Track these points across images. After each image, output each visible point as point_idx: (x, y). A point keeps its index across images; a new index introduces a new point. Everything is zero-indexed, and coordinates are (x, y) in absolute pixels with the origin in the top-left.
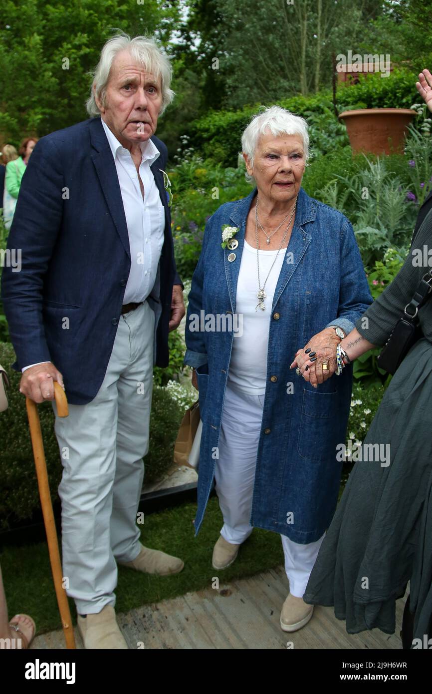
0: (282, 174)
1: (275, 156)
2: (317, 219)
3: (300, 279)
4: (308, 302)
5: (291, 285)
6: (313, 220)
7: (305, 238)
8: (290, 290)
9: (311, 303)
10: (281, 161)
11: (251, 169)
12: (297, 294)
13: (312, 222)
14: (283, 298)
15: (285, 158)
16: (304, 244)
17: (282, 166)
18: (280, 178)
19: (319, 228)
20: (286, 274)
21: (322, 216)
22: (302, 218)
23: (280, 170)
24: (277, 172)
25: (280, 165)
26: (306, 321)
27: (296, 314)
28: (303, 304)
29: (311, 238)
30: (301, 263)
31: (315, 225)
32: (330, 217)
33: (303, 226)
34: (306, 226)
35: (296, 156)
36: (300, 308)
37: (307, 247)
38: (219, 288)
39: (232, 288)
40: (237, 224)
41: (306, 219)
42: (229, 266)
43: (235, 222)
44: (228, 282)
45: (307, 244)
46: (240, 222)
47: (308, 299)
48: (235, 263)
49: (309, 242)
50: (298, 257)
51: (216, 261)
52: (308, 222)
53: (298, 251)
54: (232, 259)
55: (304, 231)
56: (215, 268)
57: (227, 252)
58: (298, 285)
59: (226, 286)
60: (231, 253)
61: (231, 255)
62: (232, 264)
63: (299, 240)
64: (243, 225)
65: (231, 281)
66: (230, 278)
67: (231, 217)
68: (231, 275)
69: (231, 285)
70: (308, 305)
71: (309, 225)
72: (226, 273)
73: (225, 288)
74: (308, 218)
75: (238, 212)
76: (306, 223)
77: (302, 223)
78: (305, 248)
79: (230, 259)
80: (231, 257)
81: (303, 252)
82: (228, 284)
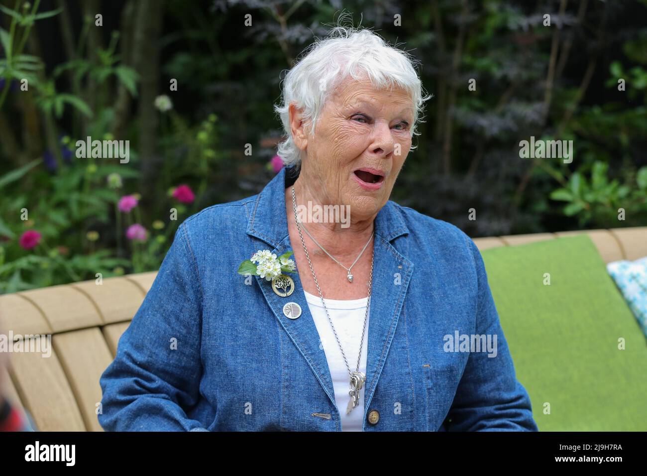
2: (411, 230)
3: (406, 342)
4: (430, 384)
5: (394, 355)
6: (406, 231)
7: (401, 264)
8: (393, 364)
9: (435, 385)
12: (407, 370)
13: (405, 235)
14: (382, 380)
19: (419, 245)
20: (382, 335)
21: (416, 225)
26: (430, 421)
27: (410, 409)
28: (421, 389)
29: (413, 265)
31: (410, 238)
33: (392, 242)
34: (396, 242)
36: (417, 397)
37: (408, 282)
38: (288, 369)
39: (318, 367)
40: (272, 243)
41: (395, 230)
42: (292, 327)
43: (265, 239)
44: (305, 355)
45: (408, 276)
46: (278, 239)
47: (428, 378)
48: (303, 319)
49: (410, 272)
50: (396, 301)
51: (255, 317)
52: (401, 234)
53: (393, 291)
54: (295, 314)
55: (396, 252)
56: (258, 331)
57: (274, 300)
58: (407, 353)
59: (302, 363)
60: (287, 302)
61: (289, 307)
62: (298, 323)
63: (391, 269)
64: (287, 243)
65: (312, 354)
66: (306, 349)
67: (252, 232)
68: (305, 342)
69: (314, 360)
70: (429, 389)
71: (401, 239)
72: (293, 340)
73: (303, 368)
74: (398, 228)
75: (260, 220)
76: (397, 236)
77: (392, 237)
78: (406, 284)
79: (290, 314)
80: (291, 310)
81: (403, 290)
82: (307, 359)
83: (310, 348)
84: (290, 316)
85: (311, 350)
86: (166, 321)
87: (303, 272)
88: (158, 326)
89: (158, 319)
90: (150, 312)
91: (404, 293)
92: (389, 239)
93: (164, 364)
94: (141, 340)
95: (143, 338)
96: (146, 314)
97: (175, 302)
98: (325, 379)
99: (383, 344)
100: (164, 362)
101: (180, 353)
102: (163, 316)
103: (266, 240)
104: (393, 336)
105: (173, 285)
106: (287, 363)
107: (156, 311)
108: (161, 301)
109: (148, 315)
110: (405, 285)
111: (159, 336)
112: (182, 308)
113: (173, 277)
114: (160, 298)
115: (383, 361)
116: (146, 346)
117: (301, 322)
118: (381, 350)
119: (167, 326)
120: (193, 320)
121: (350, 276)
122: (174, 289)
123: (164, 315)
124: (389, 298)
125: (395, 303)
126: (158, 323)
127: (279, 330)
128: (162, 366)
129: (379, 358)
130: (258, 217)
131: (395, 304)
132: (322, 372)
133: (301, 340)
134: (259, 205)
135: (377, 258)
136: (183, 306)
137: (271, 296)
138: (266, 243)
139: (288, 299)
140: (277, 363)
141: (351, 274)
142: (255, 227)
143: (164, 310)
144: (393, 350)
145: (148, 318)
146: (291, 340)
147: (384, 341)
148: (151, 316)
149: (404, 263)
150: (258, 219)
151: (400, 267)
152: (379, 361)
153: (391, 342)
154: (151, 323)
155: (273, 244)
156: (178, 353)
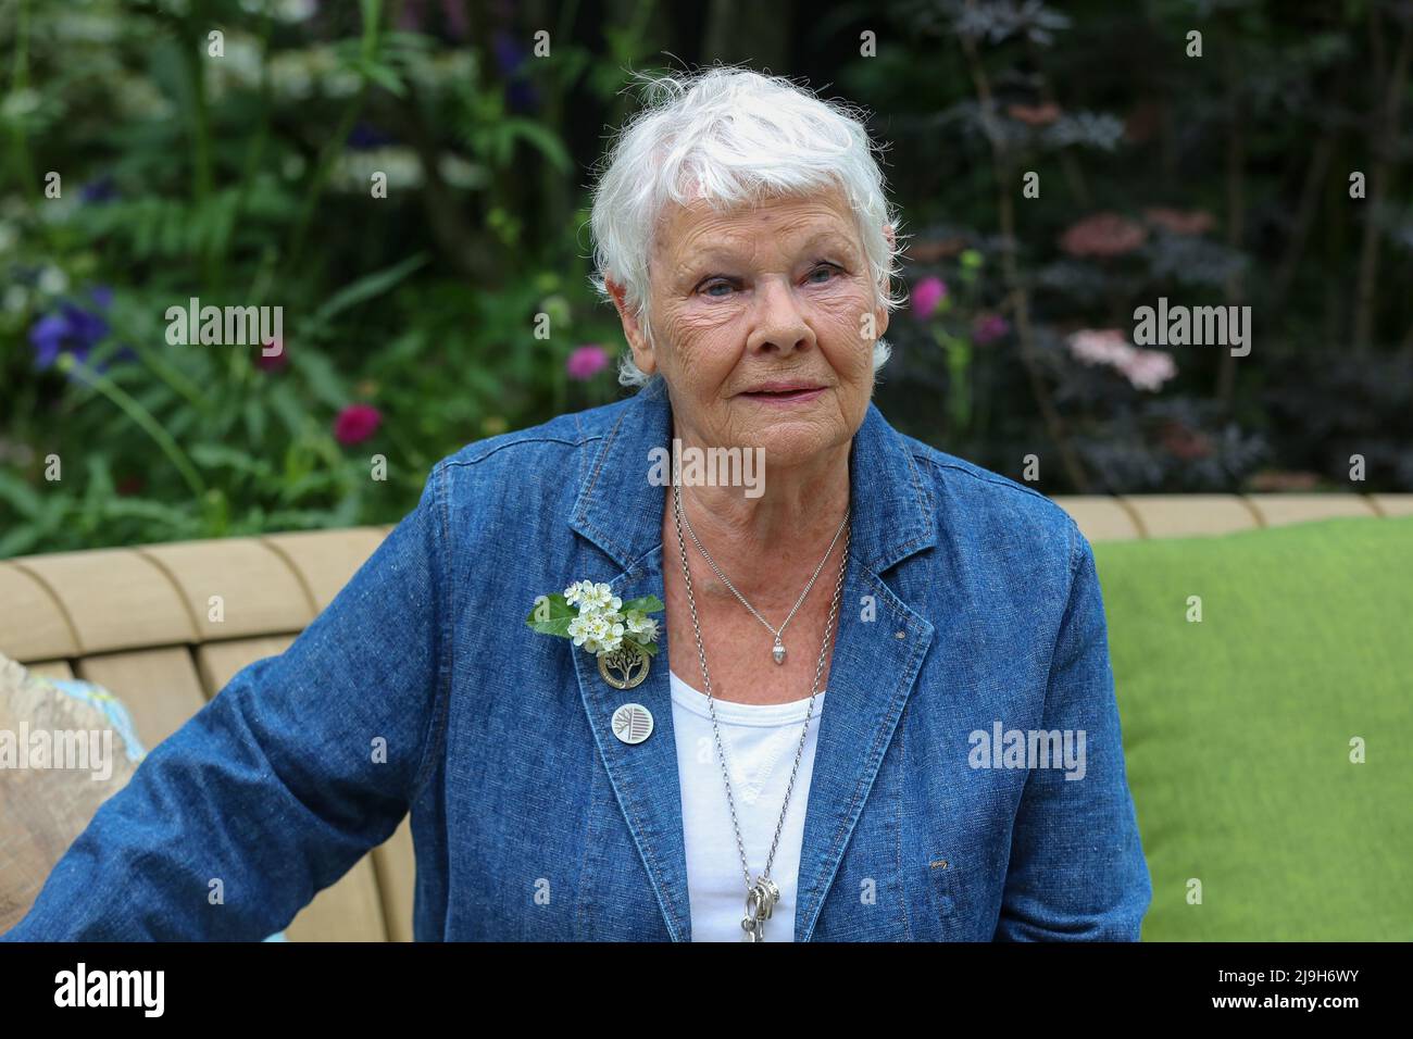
0: (769, 357)
1: (729, 282)
2: (945, 533)
3: (896, 811)
4: (948, 904)
5: (863, 847)
6: (931, 540)
7: (903, 627)
8: (859, 867)
9: (958, 907)
10: (759, 303)
11: (646, 347)
13: (927, 553)
15: (775, 289)
16: (900, 657)
17: (763, 323)
18: (756, 372)
19: (956, 574)
20: (836, 803)
21: (960, 517)
22: (883, 537)
23: (755, 339)
24: (743, 350)
25: (752, 318)
28: (925, 920)
29: (931, 629)
30: (895, 742)
31: (939, 562)
32: (993, 518)
33: (890, 575)
34: (902, 573)
35: (821, 269)
37: (915, 672)
38: (596, 866)
39: (661, 865)
40: (621, 558)
41: (900, 541)
42: (622, 762)
43: (606, 547)
44: (638, 834)
45: (918, 656)
46: (633, 551)
47: (943, 892)
48: (654, 748)
49: (922, 647)
50: (881, 720)
51: (545, 735)
52: (911, 553)
53: (878, 694)
54: (637, 733)
55: (895, 597)
56: (546, 769)
57: (597, 692)
58: (895, 840)
59: (629, 854)
60: (626, 703)
61: (627, 714)
62: (639, 755)
63: (879, 640)
64: (653, 564)
65: (653, 834)
66: (642, 821)
67: (581, 524)
68: (645, 803)
69: (655, 848)
70: (947, 917)
71: (913, 566)
72: (619, 796)
73: (629, 866)
74: (907, 534)
75: (603, 497)
76: (900, 558)
77: (887, 561)
78: (911, 676)
79: (626, 731)
80: (629, 723)
81: (902, 692)
82: (641, 843)
83: (652, 819)
84: (624, 737)
85: (653, 823)
86: (352, 671)
87: (680, 634)
88: (330, 675)
89: (336, 660)
90: (325, 637)
91: (902, 697)
92: (880, 567)
93: (307, 753)
94: (282, 686)
95: (290, 684)
96: (317, 636)
97: (388, 641)
98: (670, 895)
99: (837, 823)
100: (307, 750)
101: (350, 750)
102: (349, 656)
103: (606, 550)
104: (862, 804)
105: (396, 604)
106: (595, 852)
107: (338, 640)
108: (356, 625)
109: (320, 640)
110: (908, 680)
111: (325, 696)
112: (400, 663)
113: (401, 585)
114: (358, 617)
115: (834, 863)
116: (289, 704)
117: (646, 752)
118: (832, 839)
119: (351, 684)
120: (414, 697)
121: (778, 649)
122: (395, 613)
123: (353, 656)
124: (865, 712)
125: (877, 723)
126: (333, 667)
127: (595, 769)
128: (299, 754)
129: (825, 856)
130: (601, 487)
131: (878, 727)
132: (667, 878)
133: (636, 798)
134: (611, 455)
135: (846, 617)
136: (405, 659)
137: (594, 683)
138: (606, 555)
139: (630, 695)
140: (574, 850)
141: (782, 645)
142: (589, 512)
143: (357, 648)
144: (860, 835)
145: (317, 647)
146: (614, 799)
147: (841, 815)
148: (324, 646)
149: (910, 626)
150: (600, 493)
151: (900, 635)
152: (825, 863)
153: (856, 818)
154: (318, 660)
155: (622, 563)
156: (347, 748)
